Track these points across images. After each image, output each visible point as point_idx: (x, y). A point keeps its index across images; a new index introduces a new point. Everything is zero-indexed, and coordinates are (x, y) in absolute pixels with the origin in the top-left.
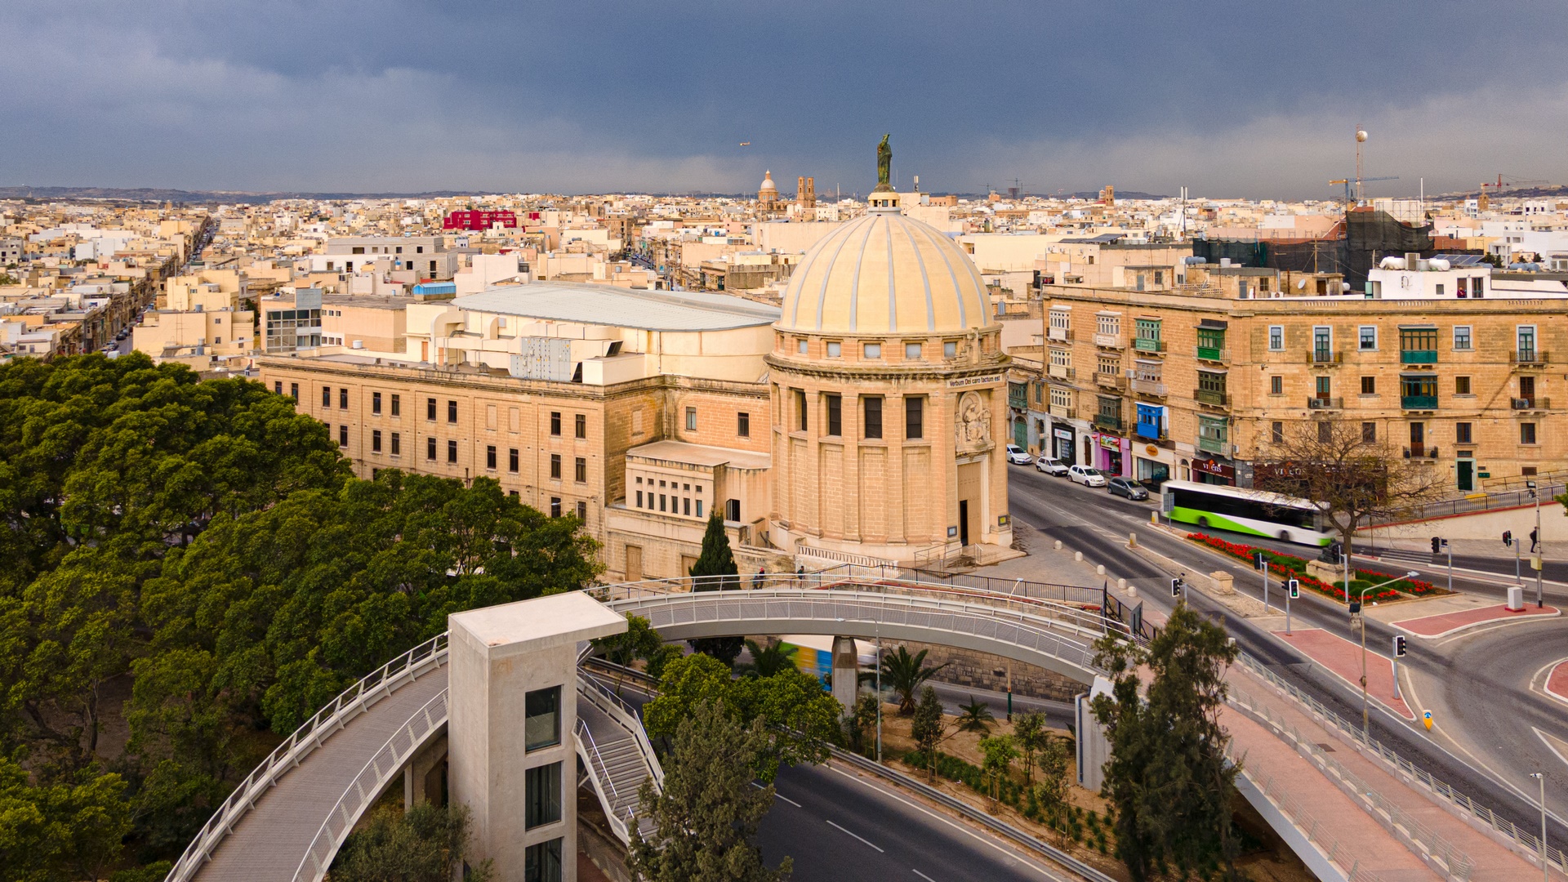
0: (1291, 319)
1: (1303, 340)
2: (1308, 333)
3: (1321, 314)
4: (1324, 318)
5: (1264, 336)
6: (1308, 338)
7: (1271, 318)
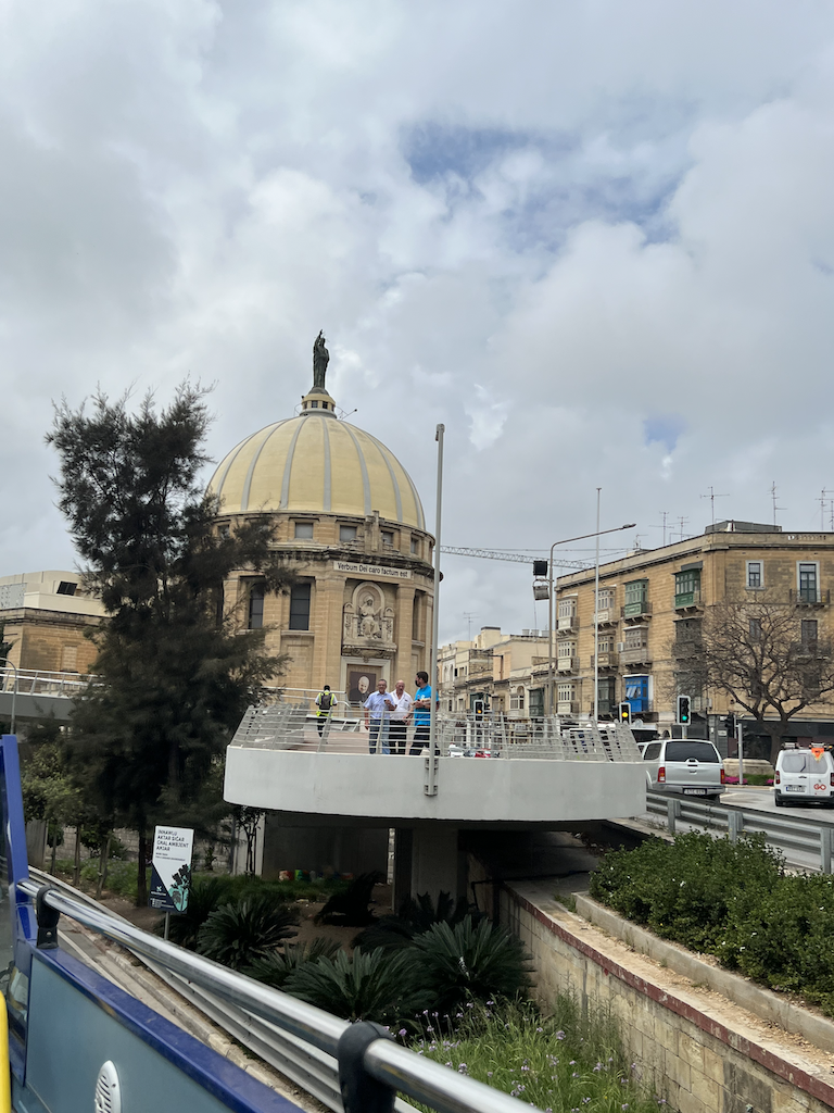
0: (771, 554)
1: (785, 577)
2: (791, 570)
3: (805, 548)
4: (810, 554)
5: (741, 573)
6: (791, 575)
7: (748, 553)
